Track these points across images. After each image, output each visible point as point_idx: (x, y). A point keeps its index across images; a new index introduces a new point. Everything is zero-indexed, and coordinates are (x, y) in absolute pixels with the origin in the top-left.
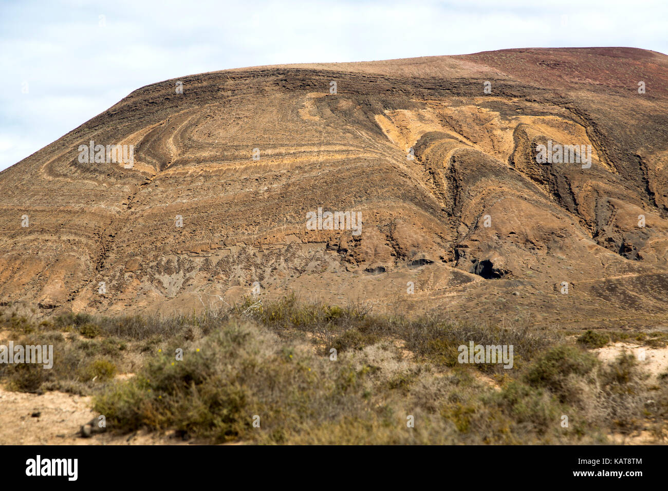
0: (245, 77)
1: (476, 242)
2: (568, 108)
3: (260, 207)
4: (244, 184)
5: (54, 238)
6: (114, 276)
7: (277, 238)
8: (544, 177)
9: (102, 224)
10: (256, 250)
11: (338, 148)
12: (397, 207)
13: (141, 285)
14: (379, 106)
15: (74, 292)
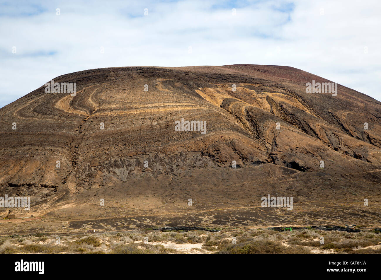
0: (119, 71)
1: (281, 152)
2: (285, 90)
3: (158, 133)
4: (143, 121)
5: (41, 148)
6: (85, 169)
7: (173, 149)
8: (293, 121)
9: (68, 141)
10: (164, 155)
11: (186, 104)
12: (231, 134)
13: (104, 174)
14: (195, 86)
15: (64, 178)
